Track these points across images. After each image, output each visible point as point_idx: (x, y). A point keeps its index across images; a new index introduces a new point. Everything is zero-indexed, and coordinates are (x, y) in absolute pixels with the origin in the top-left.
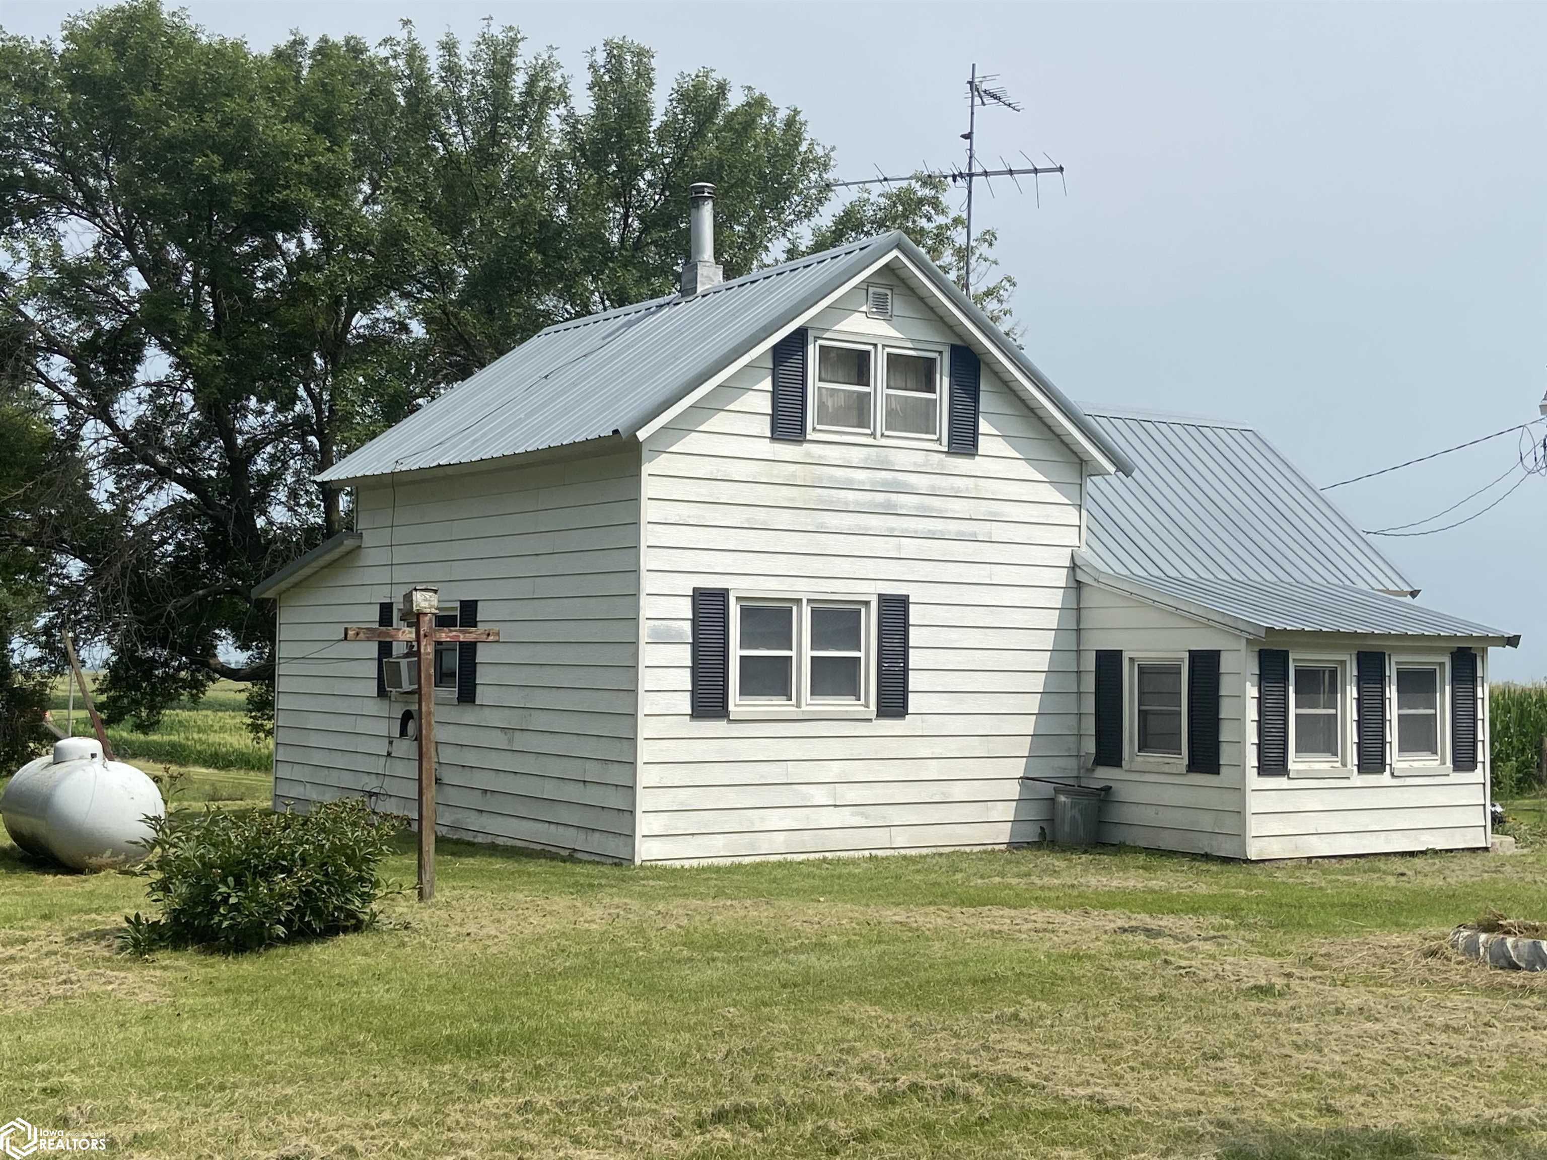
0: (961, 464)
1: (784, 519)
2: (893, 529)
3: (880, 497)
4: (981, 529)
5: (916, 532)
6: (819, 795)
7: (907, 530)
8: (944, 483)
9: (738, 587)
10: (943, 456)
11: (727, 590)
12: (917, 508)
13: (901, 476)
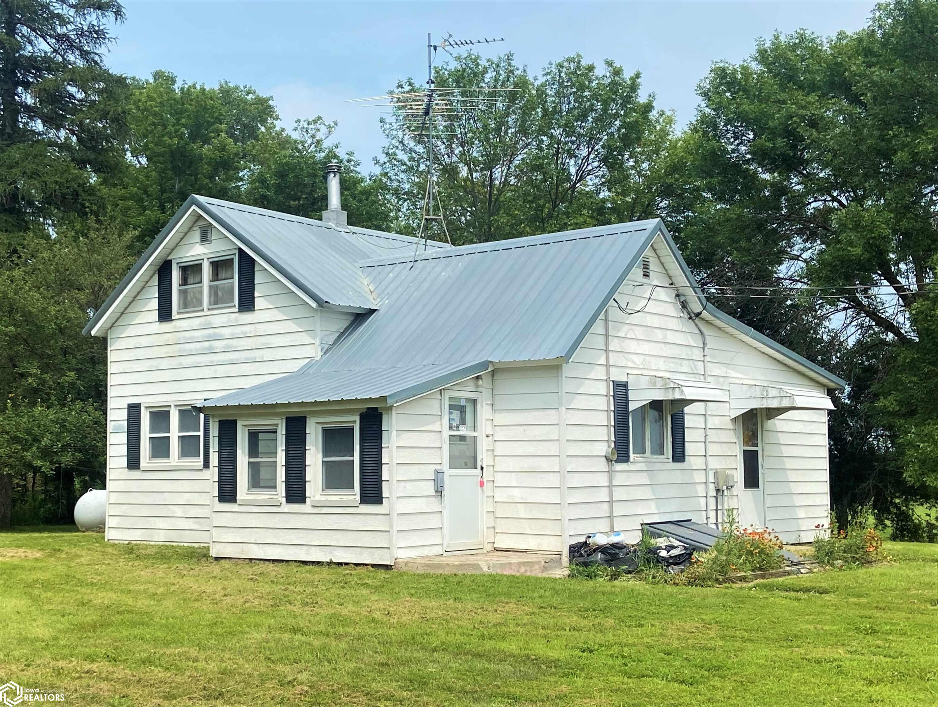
0: (247, 317)
1: (164, 364)
2: (212, 361)
3: (206, 344)
4: (257, 354)
5: (224, 361)
6: (179, 511)
7: (220, 361)
8: (238, 331)
9: (145, 402)
10: (237, 314)
11: (140, 404)
12: (224, 347)
13: (216, 330)
